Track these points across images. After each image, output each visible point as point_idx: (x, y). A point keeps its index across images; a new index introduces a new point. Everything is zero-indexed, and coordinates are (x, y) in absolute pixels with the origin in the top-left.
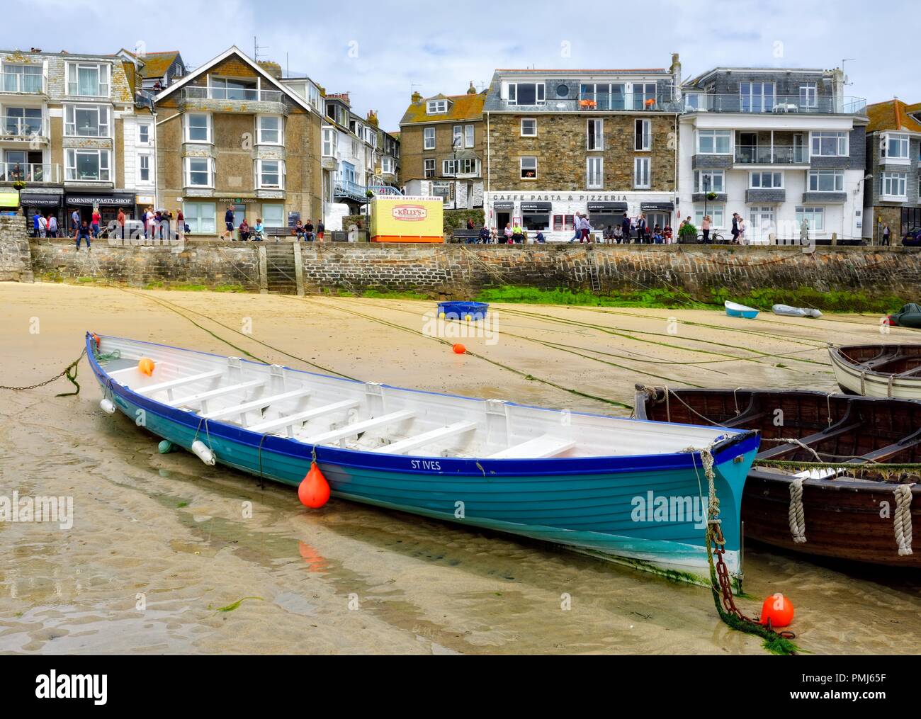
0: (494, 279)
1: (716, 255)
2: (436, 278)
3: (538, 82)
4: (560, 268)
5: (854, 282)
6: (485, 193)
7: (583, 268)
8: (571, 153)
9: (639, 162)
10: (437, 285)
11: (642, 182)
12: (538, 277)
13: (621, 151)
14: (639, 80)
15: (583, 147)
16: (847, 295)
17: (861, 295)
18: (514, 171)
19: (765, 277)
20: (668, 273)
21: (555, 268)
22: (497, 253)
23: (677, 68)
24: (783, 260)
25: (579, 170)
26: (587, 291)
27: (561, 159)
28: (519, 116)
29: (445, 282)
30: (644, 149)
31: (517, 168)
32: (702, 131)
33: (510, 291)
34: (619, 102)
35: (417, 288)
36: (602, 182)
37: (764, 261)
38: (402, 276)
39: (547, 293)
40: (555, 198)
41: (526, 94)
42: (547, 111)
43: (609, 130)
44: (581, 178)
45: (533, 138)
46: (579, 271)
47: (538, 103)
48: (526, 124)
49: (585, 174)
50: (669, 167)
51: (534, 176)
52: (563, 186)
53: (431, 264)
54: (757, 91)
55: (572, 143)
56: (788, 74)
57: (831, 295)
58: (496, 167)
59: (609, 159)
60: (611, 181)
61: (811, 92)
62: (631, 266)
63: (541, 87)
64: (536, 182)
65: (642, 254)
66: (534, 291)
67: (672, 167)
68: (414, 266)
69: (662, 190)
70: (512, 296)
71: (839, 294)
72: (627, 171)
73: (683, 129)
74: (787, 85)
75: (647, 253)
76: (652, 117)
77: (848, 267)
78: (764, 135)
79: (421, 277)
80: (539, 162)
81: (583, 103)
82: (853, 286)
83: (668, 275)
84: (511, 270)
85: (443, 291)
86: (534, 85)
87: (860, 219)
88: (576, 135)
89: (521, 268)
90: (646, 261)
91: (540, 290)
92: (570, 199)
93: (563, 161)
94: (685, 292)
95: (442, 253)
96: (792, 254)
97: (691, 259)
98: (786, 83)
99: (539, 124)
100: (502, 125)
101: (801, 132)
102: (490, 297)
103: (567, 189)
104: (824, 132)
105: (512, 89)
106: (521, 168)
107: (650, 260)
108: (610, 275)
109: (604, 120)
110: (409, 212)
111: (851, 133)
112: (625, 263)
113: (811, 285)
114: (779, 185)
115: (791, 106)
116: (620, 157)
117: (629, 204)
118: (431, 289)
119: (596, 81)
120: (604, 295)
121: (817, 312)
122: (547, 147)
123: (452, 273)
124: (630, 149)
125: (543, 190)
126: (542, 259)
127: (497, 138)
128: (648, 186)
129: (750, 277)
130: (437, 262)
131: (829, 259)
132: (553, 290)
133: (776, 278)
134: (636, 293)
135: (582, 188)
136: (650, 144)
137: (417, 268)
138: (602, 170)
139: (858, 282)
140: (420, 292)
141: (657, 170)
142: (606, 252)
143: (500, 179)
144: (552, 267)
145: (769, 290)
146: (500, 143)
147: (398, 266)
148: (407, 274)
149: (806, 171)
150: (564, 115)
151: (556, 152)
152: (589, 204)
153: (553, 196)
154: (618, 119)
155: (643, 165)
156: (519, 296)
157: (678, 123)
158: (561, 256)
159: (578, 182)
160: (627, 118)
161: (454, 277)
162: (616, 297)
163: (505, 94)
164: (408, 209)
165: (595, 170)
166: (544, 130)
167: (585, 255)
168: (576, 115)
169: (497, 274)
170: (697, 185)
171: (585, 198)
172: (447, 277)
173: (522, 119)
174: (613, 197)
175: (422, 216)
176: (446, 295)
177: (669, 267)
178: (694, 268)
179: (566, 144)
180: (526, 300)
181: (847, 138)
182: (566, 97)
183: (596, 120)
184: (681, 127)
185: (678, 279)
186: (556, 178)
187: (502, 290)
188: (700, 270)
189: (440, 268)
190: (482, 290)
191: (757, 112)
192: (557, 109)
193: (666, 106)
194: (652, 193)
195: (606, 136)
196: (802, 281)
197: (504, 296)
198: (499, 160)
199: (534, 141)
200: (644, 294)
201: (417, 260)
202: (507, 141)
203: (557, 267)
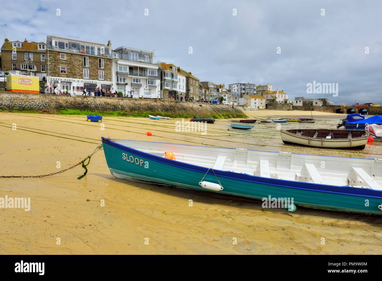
0: (63, 107)
1: (132, 101)
2: (41, 106)
3: (66, 42)
4: (86, 103)
5: (167, 110)
6: (47, 77)
7: (94, 104)
8: (78, 67)
9: (100, 72)
10: (42, 108)
11: (101, 78)
12: (79, 106)
13: (94, 68)
14: (99, 46)
15: (82, 65)
16: (167, 113)
17: (169, 113)
18: (58, 70)
19: (146, 108)
20: (120, 106)
21: (84, 104)
22: (63, 98)
23: (110, 45)
24: (150, 103)
25: (81, 72)
26: (96, 111)
27: (75, 68)
28: (59, 52)
29: (45, 107)
30: (102, 68)
31: (59, 70)
32: (120, 64)
33: (70, 111)
34: (93, 53)
35: (35, 109)
36: (88, 77)
37: (145, 103)
38: (28, 105)
39: (83, 112)
40: (73, 81)
41: (61, 45)
42: (69, 52)
43: (90, 61)
44: (81, 75)
45: (65, 60)
46: (92, 105)
47: (66, 49)
48: (62, 55)
49: (83, 74)
50: (109, 74)
51: (65, 73)
52: (75, 77)
53: (38, 101)
54: (133, 55)
55: (78, 63)
56: (141, 51)
57: (163, 113)
58: (51, 68)
59: (91, 70)
60: (91, 77)
61: (147, 57)
62: (108, 104)
63: (67, 44)
64: (66, 75)
65: (111, 100)
66: (78, 111)
67: (110, 74)
68: (31, 101)
69: (107, 81)
70: (71, 113)
71: (165, 113)
72: (97, 74)
73: (114, 64)
74: (141, 55)
75: (113, 100)
76: (104, 58)
77: (166, 106)
78: (136, 68)
79: (35, 105)
80: (67, 68)
81: (82, 51)
82: (167, 111)
83: (120, 107)
84: (69, 104)
85: (45, 111)
86: (64, 43)
87: (159, 93)
88: (80, 61)
89: (72, 103)
90: (113, 102)
91: (80, 111)
92: (78, 81)
93: (75, 69)
94: (126, 112)
95: (42, 97)
96: (152, 102)
97: (126, 102)
98: (141, 54)
99: (67, 56)
100: (53, 54)
101: (145, 68)
102: (63, 113)
103: (77, 78)
104: (152, 69)
105: (56, 43)
106: (61, 70)
107: (114, 102)
108: (103, 106)
109: (89, 57)
110: (25, 82)
111: (158, 70)
112: (106, 103)
113: (158, 110)
114: (140, 82)
115: (143, 61)
116: (94, 70)
117: (97, 84)
118: (40, 110)
119: (86, 45)
120: (102, 113)
121: (169, 118)
122: (70, 64)
123: (47, 104)
124: (97, 67)
125: (68, 78)
126: (79, 101)
127: (51, 59)
128: (103, 79)
129: (142, 108)
130: (41, 100)
131: (161, 103)
132: (85, 111)
133: (149, 108)
134: (112, 112)
135: (82, 78)
136: (103, 66)
137: (33, 102)
138: (88, 73)
139: (168, 110)
140: (36, 111)
141: (106, 75)
142: (100, 99)
143: (53, 73)
144: (83, 103)
145: (148, 112)
146: (53, 60)
147: (25, 101)
148: (29, 104)
149: (147, 79)
150: (76, 54)
151: (73, 66)
152: (85, 84)
153: (72, 80)
154: (93, 58)
155: (101, 73)
156: (73, 113)
157: (112, 61)
158: (85, 100)
159: (81, 76)
160: (96, 58)
161: (48, 106)
162: (106, 113)
163: (53, 44)
164: (25, 80)
165: (86, 73)
166: (69, 58)
167: (93, 100)
168: (79, 55)
169: (64, 105)
170: (118, 80)
171: (83, 81)
172: (46, 106)
173: (61, 54)
174: (92, 82)
175: (31, 83)
176: (47, 112)
177: (120, 104)
178: (127, 105)
179: (76, 63)
180: (76, 114)
181: (157, 71)
182: (76, 48)
183: (86, 57)
184: (113, 62)
185: (123, 108)
186: (73, 74)
187: (67, 111)
188: (129, 106)
189: (42, 102)
190: (60, 110)
191: (133, 61)
192: (73, 52)
193: (108, 56)
194: (104, 81)
195: (90, 62)
196: (155, 109)
197: (68, 113)
198: (52, 66)
199: (65, 61)
200: (114, 112)
201: (32, 99)
202: (55, 60)
203: (85, 103)
